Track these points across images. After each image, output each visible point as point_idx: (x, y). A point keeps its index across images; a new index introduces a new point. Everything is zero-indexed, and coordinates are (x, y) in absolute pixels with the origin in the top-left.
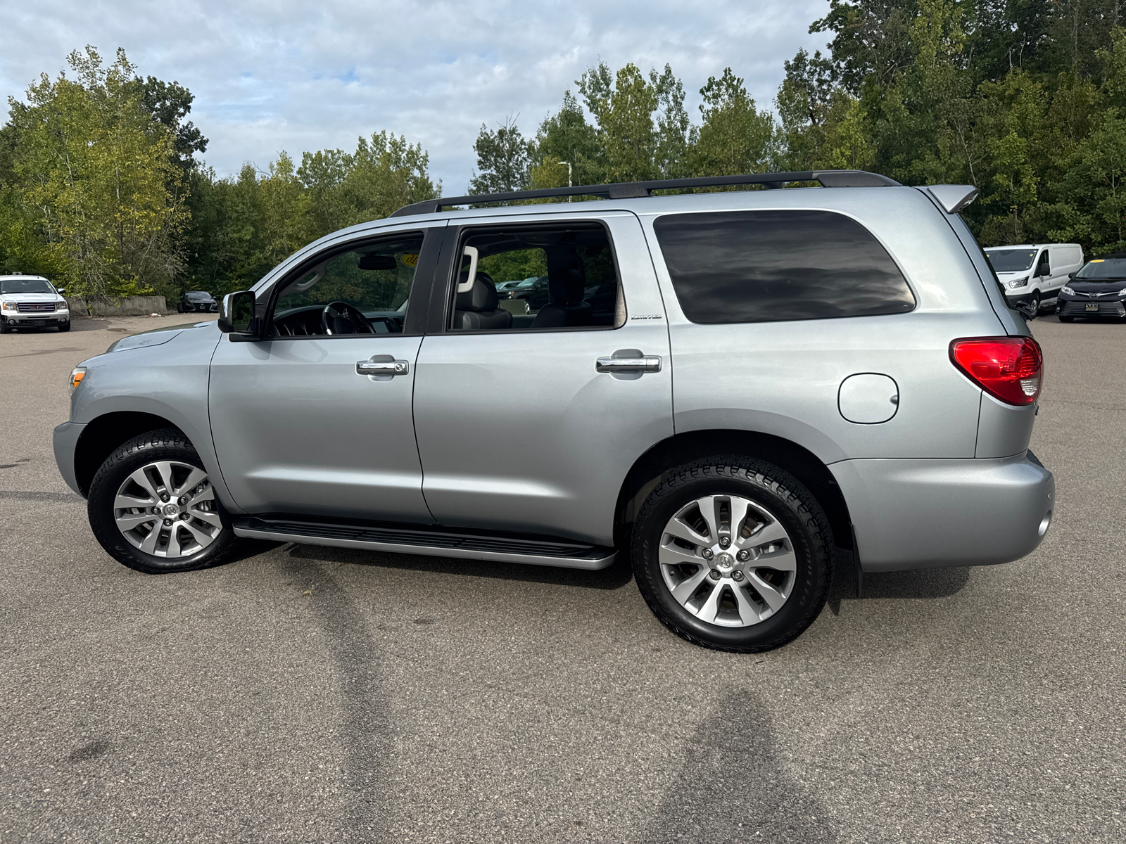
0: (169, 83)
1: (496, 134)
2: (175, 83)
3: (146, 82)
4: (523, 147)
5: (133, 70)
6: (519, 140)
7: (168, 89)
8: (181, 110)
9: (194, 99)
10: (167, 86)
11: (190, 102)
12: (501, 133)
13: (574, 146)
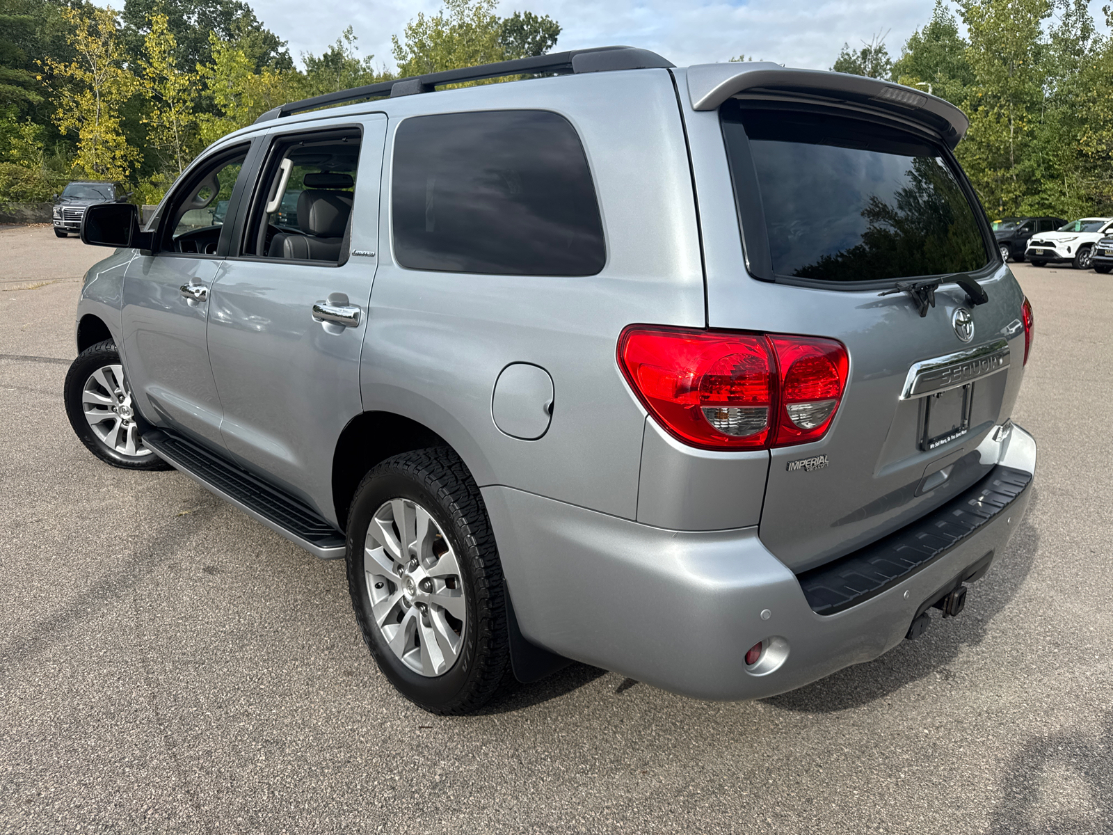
0: (542, 17)
1: (859, 54)
2: (547, 16)
3: (522, 17)
4: (888, 67)
5: (496, 5)
6: (884, 60)
7: (540, 23)
8: (549, 43)
9: (561, 31)
10: (540, 20)
11: (557, 34)
12: (865, 53)
13: (937, 65)
